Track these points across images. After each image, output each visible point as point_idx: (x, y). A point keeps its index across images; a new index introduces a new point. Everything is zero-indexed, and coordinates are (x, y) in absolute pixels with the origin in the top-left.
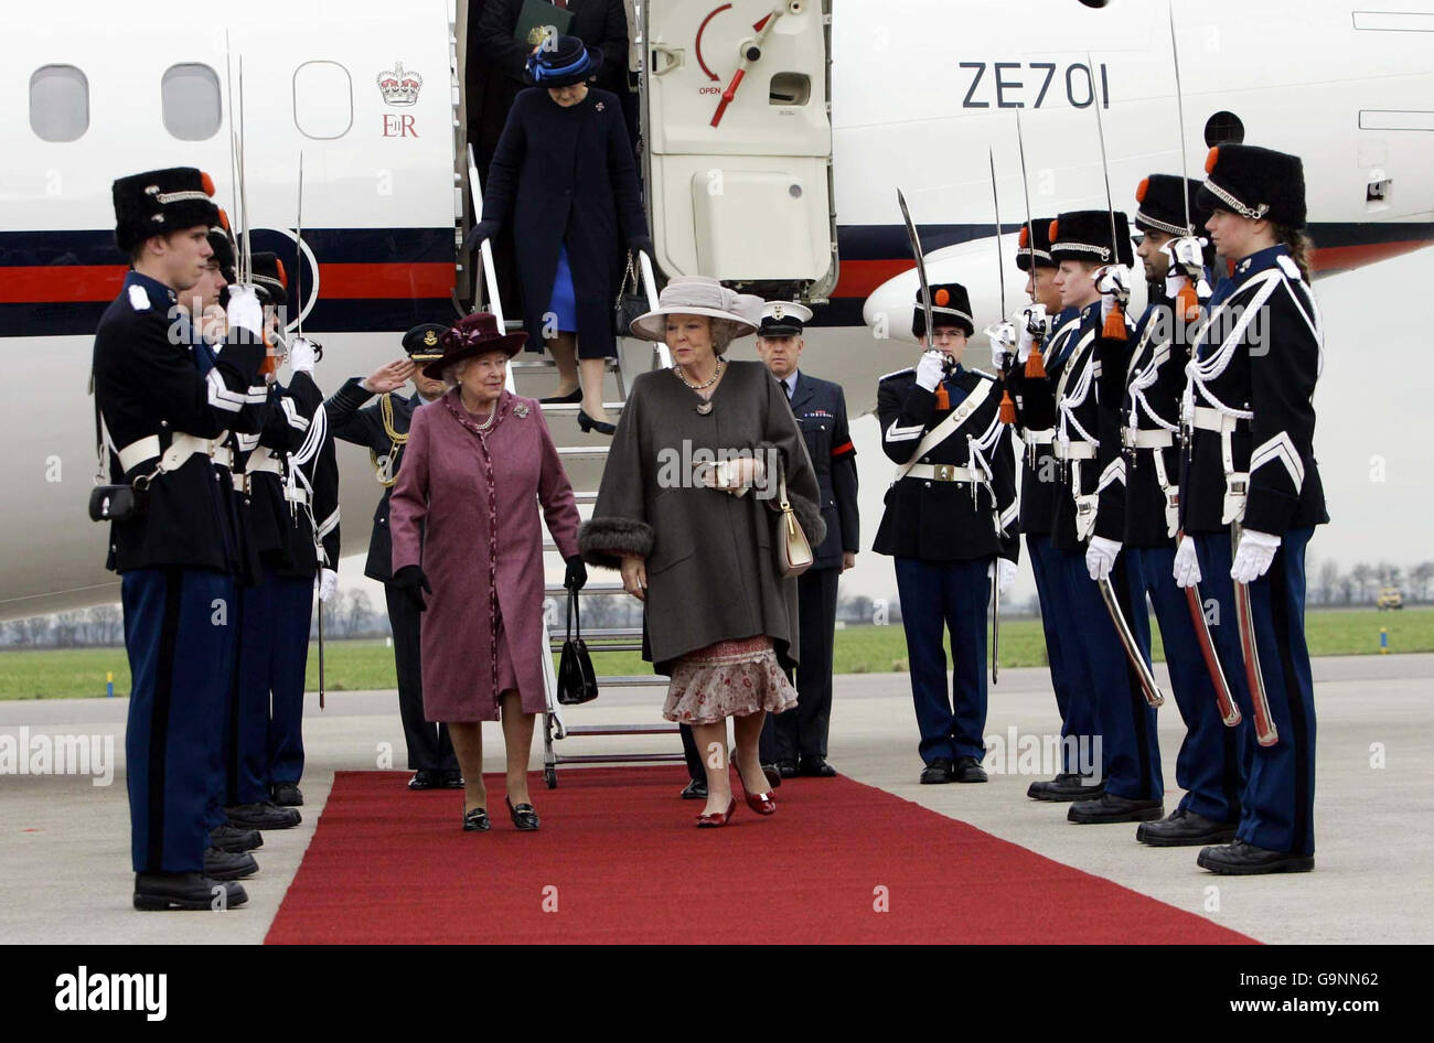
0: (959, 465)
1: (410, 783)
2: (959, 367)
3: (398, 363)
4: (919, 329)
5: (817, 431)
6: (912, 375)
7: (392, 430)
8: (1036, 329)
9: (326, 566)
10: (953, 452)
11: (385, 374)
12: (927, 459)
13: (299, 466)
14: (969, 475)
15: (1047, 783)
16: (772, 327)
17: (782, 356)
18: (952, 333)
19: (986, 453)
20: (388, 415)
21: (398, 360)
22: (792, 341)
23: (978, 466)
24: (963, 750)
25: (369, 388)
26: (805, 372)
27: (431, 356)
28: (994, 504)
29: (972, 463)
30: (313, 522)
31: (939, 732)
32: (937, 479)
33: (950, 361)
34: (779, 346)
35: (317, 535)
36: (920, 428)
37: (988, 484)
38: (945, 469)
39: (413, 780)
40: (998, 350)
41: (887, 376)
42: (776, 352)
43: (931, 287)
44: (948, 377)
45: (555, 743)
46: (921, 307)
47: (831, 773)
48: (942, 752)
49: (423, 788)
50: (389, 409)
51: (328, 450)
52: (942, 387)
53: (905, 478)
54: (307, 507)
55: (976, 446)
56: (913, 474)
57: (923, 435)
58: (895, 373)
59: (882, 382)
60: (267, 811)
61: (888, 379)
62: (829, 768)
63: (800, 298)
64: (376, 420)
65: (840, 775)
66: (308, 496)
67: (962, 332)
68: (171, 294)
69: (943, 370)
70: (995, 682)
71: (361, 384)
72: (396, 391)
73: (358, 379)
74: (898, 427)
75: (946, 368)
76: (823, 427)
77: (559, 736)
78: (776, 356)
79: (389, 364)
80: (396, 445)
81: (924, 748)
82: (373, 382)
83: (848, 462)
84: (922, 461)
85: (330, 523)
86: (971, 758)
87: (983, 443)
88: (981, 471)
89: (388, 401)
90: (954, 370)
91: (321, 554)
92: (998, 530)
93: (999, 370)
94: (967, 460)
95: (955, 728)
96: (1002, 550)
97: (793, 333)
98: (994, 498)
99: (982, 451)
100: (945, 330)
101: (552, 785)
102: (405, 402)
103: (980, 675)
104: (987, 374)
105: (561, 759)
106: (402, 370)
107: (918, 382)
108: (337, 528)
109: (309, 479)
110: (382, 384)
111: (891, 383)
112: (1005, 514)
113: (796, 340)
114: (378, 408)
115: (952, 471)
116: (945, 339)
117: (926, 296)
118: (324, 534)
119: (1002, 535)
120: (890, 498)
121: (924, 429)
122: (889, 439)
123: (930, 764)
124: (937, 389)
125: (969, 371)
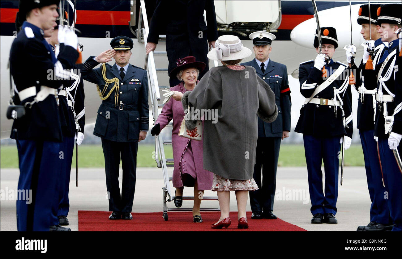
0: (330, 99)
1: (110, 217)
2: (331, 60)
3: (109, 51)
4: (316, 45)
5: (275, 83)
6: (313, 63)
7: (106, 77)
8: (370, 50)
9: (79, 131)
10: (328, 94)
11: (104, 55)
12: (318, 96)
13: (70, 92)
14: (334, 103)
15: (365, 226)
16: (258, 41)
17: (262, 53)
18: (329, 47)
19: (341, 95)
20: (104, 72)
21: (109, 50)
22: (266, 47)
23: (338, 99)
24: (328, 211)
25: (97, 61)
26: (272, 60)
27: (122, 48)
28: (344, 115)
29: (335, 98)
30: (75, 114)
31: (319, 203)
32: (322, 104)
33: (328, 58)
34: (261, 49)
35: (76, 119)
36: (315, 84)
37: (341, 107)
38: (324, 100)
39: (111, 216)
40: (349, 55)
41: (303, 63)
42: (259, 51)
43: (321, 28)
44: (327, 64)
45: (168, 203)
46: (317, 36)
47: (275, 218)
48: (320, 211)
49: (115, 219)
50: (105, 70)
51: (81, 85)
52: (324, 68)
53: (308, 103)
54: (72, 108)
55: (337, 92)
56: (311, 102)
57: (316, 87)
58: (306, 62)
59: (301, 65)
60: (58, 229)
61: (303, 64)
62: (274, 216)
63: (266, 29)
64: (100, 74)
65: (278, 218)
66: (72, 103)
67: (333, 46)
68: (41, 31)
69: (325, 62)
70: (341, 185)
71: (95, 59)
72: (107, 63)
73: (93, 57)
74: (306, 83)
75: (326, 61)
76: (277, 82)
77: (169, 200)
78: (259, 53)
79: (105, 51)
80: (107, 84)
81: (313, 210)
82: (99, 58)
83: (287, 96)
84: (315, 97)
85: (81, 114)
86: (331, 214)
87: (340, 91)
88: (339, 102)
89: (105, 66)
90: (329, 61)
91: (78, 126)
92: (344, 125)
93: (349, 64)
94: (333, 97)
95: (325, 202)
96: (346, 133)
97: (267, 44)
98: (343, 112)
99: (339, 94)
100: (327, 45)
101: (166, 219)
102: (111, 67)
103: (336, 181)
104: (342, 63)
105: (170, 209)
106: (111, 54)
107: (315, 66)
108: (84, 116)
109: (73, 97)
110: (103, 59)
111: (304, 66)
112: (347, 119)
113: (268, 47)
114: (100, 69)
115: (327, 102)
116: (326, 49)
117: (319, 32)
118: (79, 118)
119: (346, 127)
120: (303, 111)
121: (317, 84)
122: (303, 88)
123: (315, 216)
124: (322, 69)
125: (335, 62)
